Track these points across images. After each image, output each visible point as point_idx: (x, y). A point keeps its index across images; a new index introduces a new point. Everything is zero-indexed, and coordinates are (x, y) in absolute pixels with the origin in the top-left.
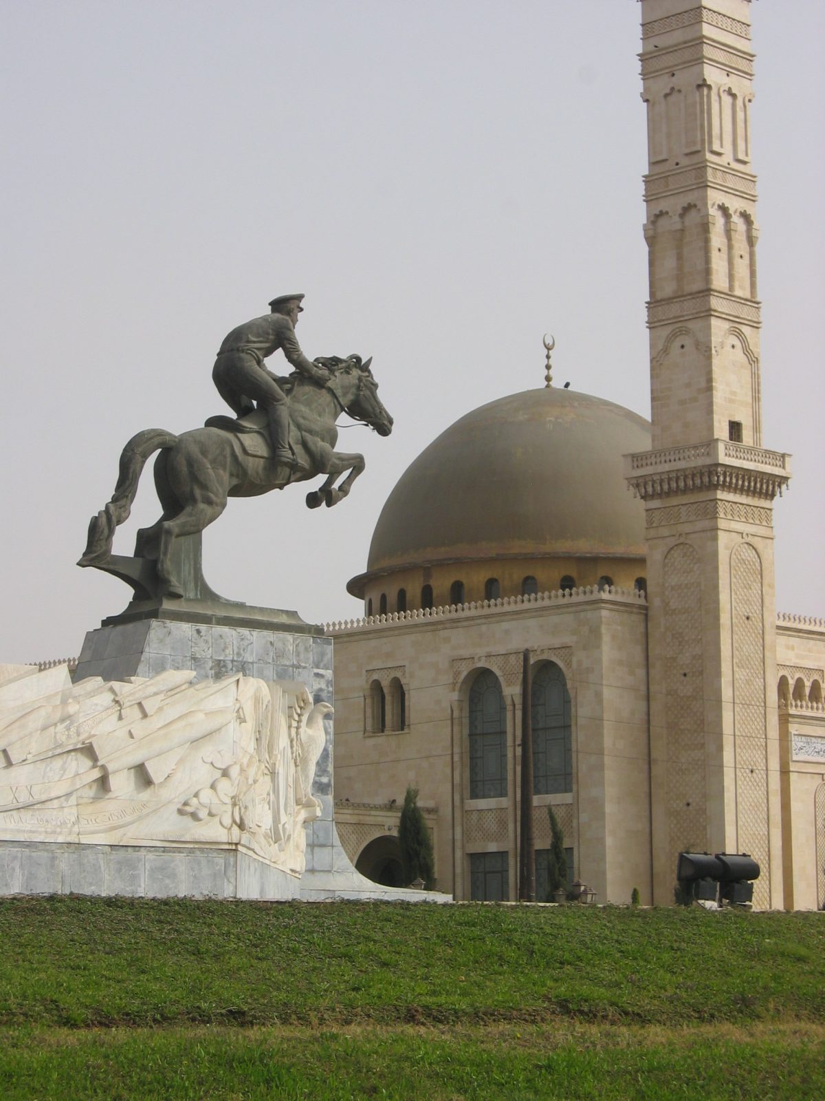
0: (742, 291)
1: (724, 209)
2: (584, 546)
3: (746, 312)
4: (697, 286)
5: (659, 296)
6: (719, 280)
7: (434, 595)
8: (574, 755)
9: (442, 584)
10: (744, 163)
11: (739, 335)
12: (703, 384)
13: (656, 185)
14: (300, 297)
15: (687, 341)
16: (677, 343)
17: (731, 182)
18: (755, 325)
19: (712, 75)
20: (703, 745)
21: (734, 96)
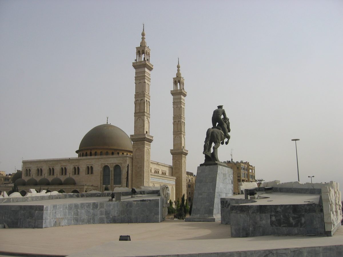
0: (148, 113)
1: (147, 100)
2: (115, 148)
3: (148, 116)
4: (142, 111)
5: (136, 112)
6: (146, 111)
7: (92, 153)
8: (122, 179)
9: (93, 152)
10: (149, 94)
11: (148, 119)
12: (143, 125)
13: (136, 96)
14: (223, 106)
15: (140, 119)
16: (139, 119)
17: (148, 97)
18: (149, 118)
19: (146, 81)
20: (141, 179)
21: (148, 84)
